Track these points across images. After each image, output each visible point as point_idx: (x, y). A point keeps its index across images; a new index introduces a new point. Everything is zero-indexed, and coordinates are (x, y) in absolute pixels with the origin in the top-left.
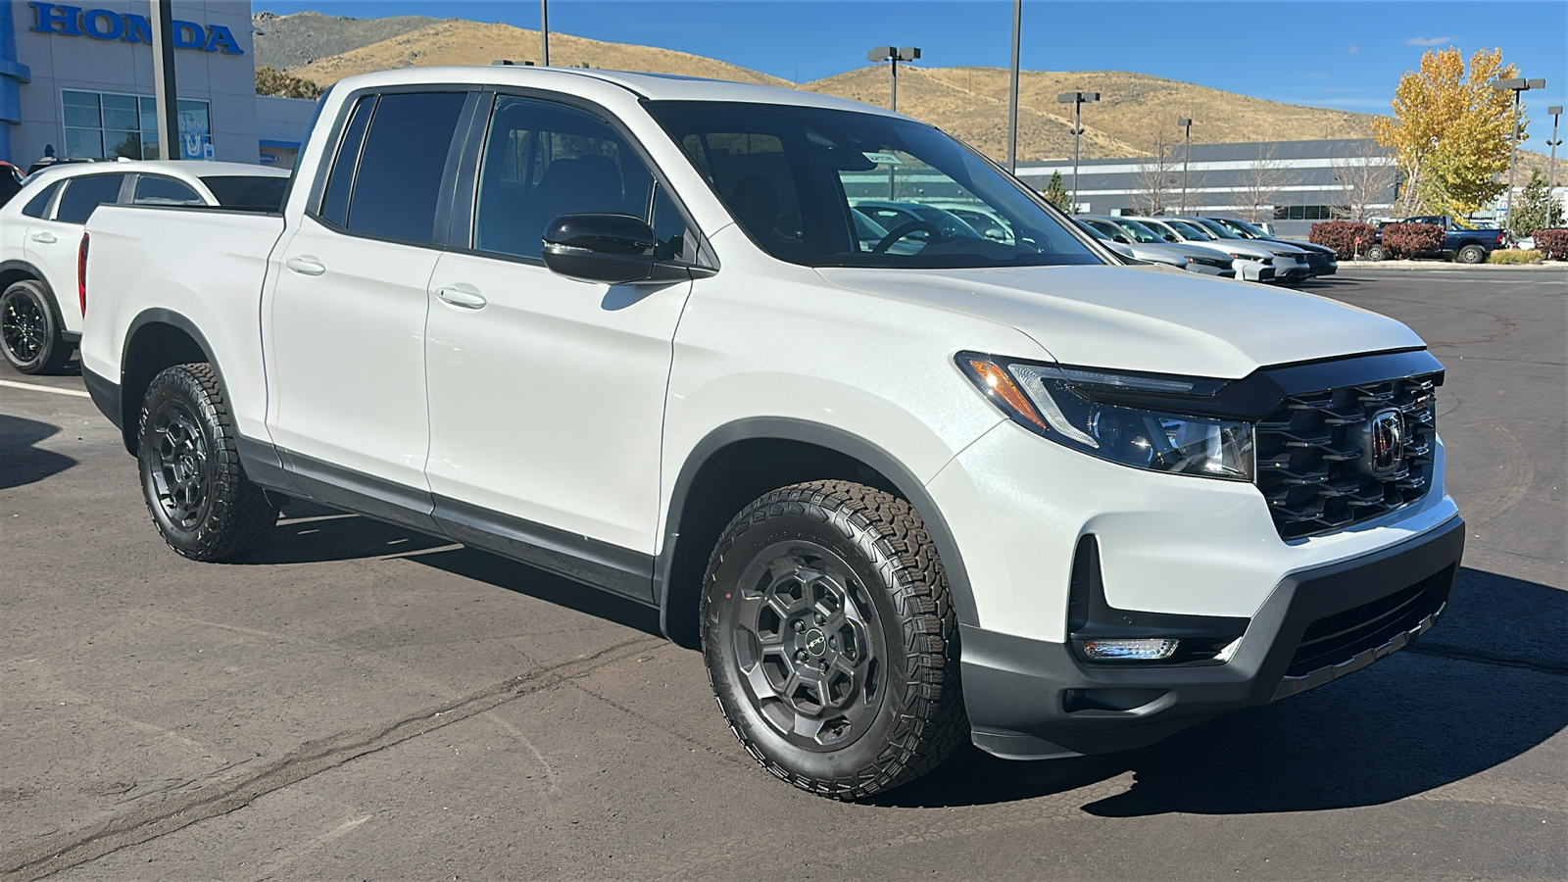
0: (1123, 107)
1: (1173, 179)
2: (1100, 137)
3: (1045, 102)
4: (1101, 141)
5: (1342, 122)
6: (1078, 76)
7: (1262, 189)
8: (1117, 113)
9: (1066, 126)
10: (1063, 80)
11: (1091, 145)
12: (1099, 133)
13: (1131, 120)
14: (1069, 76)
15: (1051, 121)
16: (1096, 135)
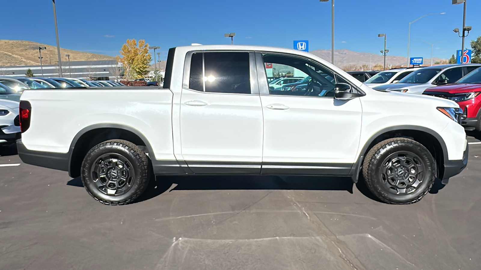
0: (29, 51)
1: (66, 71)
2: (23, 59)
3: (2, 48)
4: (24, 60)
5: (91, 56)
6: (12, 41)
7: (91, 73)
8: (27, 52)
9: (11, 55)
10: (7, 42)
11: (21, 61)
12: (23, 58)
13: (32, 54)
14: (9, 41)
15: (6, 54)
16: (22, 58)
